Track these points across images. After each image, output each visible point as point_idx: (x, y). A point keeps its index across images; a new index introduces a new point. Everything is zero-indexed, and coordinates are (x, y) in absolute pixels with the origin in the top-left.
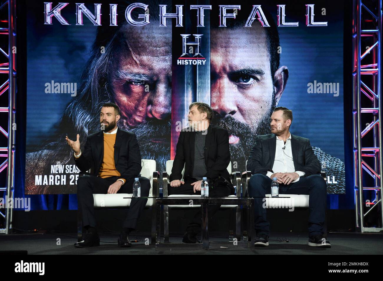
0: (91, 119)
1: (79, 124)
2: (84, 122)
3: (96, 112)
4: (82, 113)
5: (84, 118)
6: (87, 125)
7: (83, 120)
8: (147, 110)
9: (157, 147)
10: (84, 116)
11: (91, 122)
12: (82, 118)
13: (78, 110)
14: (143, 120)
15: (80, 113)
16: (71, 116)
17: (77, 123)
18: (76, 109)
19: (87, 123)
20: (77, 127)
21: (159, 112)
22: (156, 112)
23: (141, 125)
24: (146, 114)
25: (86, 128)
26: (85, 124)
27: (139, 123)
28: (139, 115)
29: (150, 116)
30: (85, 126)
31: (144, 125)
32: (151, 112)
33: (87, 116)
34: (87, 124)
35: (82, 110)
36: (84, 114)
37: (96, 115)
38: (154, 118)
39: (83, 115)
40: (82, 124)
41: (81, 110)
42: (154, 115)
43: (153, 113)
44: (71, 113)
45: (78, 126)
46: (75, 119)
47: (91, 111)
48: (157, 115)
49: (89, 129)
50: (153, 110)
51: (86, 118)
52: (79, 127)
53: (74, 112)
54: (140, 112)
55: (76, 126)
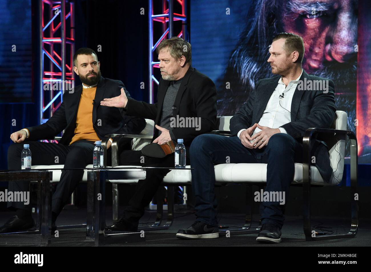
0: (258, 68)
1: (244, 76)
2: (251, 73)
3: (264, 59)
4: (248, 62)
5: (250, 68)
6: (254, 77)
7: (249, 70)
8: (324, 50)
9: (338, 101)
10: (250, 66)
11: (258, 72)
12: (248, 68)
13: (244, 59)
14: (320, 64)
15: (246, 62)
16: (236, 66)
17: (243, 75)
18: (241, 57)
19: (253, 73)
20: (243, 80)
21: (341, 52)
22: (337, 53)
23: (318, 72)
24: (324, 56)
25: (252, 80)
26: (251, 76)
27: (315, 69)
28: (315, 58)
29: (329, 58)
30: (252, 78)
31: (322, 72)
32: (330, 54)
33: (253, 66)
34: (253, 75)
35: (248, 58)
36: (249, 63)
37: (264, 64)
38: (334, 61)
39: (248, 65)
40: (248, 76)
41: (246, 59)
42: (334, 57)
43: (333, 54)
44: (236, 63)
45: (244, 78)
46: (240, 69)
47: (258, 59)
48: (338, 56)
49: (255, 82)
50: (333, 50)
51: (252, 68)
52: (245, 81)
53: (239, 61)
54: (316, 54)
55: (241, 79)
